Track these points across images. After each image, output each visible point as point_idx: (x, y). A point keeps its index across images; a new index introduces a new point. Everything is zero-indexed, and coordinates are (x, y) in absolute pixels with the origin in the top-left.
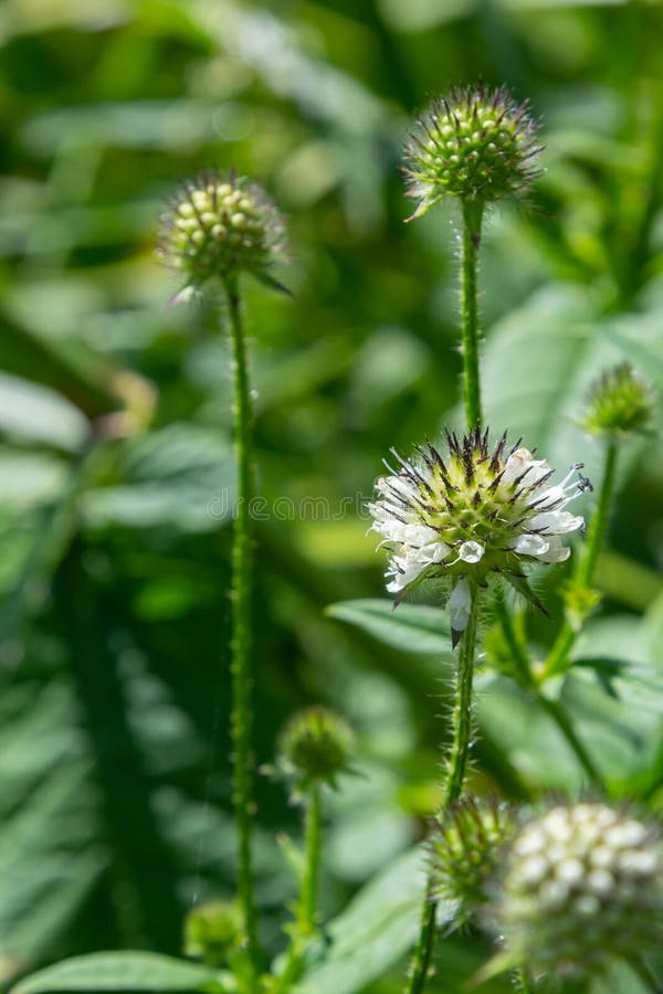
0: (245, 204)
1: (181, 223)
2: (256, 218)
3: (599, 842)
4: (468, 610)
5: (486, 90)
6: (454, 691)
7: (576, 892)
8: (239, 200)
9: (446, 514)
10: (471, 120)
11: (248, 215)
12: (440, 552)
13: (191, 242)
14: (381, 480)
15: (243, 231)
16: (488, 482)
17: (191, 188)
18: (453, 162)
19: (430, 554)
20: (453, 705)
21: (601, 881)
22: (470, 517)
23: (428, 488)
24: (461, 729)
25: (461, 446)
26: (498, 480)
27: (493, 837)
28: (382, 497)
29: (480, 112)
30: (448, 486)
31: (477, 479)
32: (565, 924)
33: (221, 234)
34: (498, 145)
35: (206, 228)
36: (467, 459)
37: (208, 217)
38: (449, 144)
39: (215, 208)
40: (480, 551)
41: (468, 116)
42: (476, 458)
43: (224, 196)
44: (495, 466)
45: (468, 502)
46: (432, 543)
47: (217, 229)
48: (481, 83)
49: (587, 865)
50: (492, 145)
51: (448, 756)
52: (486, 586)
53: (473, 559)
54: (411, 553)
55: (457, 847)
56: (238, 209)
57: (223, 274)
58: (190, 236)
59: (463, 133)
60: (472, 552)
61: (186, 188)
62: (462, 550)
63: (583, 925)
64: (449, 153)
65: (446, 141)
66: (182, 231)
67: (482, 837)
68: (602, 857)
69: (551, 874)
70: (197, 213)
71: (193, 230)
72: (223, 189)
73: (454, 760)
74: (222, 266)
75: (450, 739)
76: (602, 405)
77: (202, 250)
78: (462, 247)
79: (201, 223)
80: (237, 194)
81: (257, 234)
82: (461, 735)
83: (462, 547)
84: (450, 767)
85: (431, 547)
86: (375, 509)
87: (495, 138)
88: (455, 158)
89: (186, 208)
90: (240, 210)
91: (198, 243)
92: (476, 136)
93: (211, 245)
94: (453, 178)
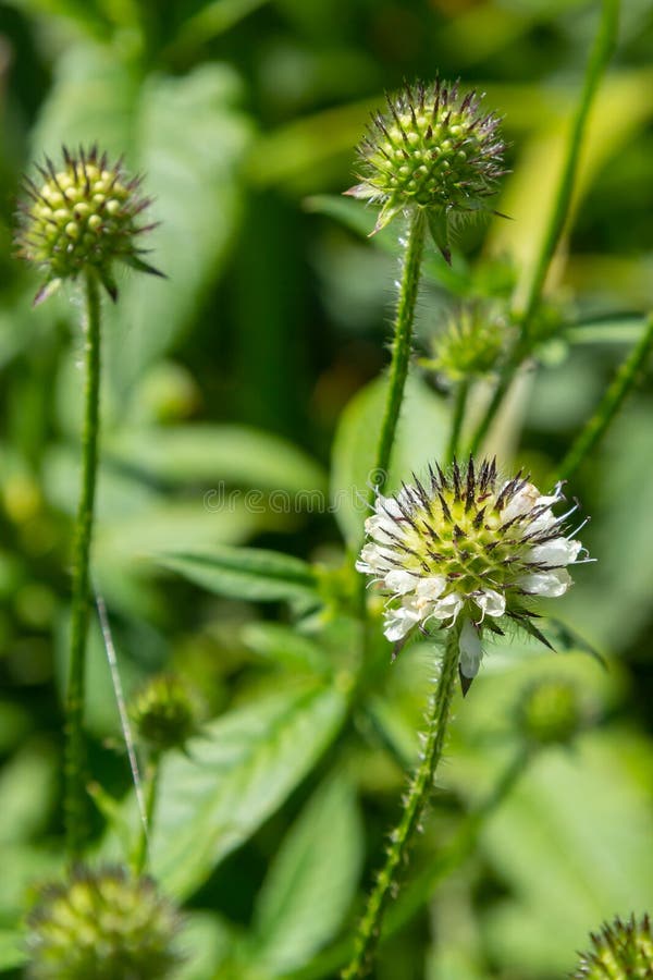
0: (118, 188)
8: (110, 185)
11: (122, 201)
13: (64, 234)
15: (119, 218)
35: (80, 218)
37: (81, 207)
46: (446, 594)
58: (63, 229)
66: (49, 222)
70: (68, 202)
71: (67, 221)
77: (77, 243)
90: (114, 197)
91: (75, 236)
92: (446, 144)
93: (87, 237)
94: (422, 188)
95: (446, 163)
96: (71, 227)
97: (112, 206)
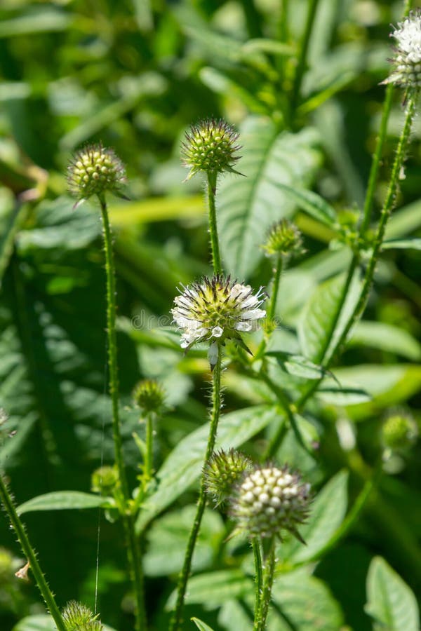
0: (106, 161)
1: (77, 171)
2: (112, 167)
3: (275, 485)
4: (217, 356)
5: (215, 122)
6: (212, 386)
7: (266, 505)
8: (104, 160)
9: (206, 314)
10: (209, 137)
11: (108, 167)
12: (204, 332)
13: (82, 180)
14: (176, 298)
15: (107, 174)
16: (224, 299)
17: (82, 154)
18: (202, 156)
19: (200, 333)
20: (212, 391)
21: (276, 500)
22: (216, 316)
23: (197, 303)
24: (216, 402)
25: (211, 284)
26: (228, 299)
27: (232, 467)
28: (177, 306)
29: (213, 133)
30: (206, 302)
31: (219, 298)
32: (262, 517)
33: (96, 177)
34: (222, 148)
35: (90, 174)
36: (214, 290)
37: (90, 169)
38: (200, 148)
39: (93, 163)
40: (221, 331)
41: (208, 135)
42: (218, 288)
43: (97, 159)
44: (226, 292)
45: (215, 309)
46: (200, 327)
47: (95, 174)
48: (213, 118)
49: (270, 494)
50: (219, 148)
51: (211, 413)
52: (224, 345)
53: (218, 336)
54: (191, 332)
55: (217, 472)
56: (103, 164)
57: (98, 194)
58: (82, 178)
59: (206, 143)
60: (218, 332)
61: (79, 155)
62: (213, 331)
63: (269, 517)
64: (200, 152)
65: (199, 147)
66: (78, 175)
67: (227, 468)
68: (276, 490)
69: (256, 498)
70: (85, 167)
71: (84, 175)
72: (96, 154)
73: (213, 414)
74: (98, 190)
75: (212, 406)
76: (275, 240)
77: (88, 184)
78: (208, 189)
79: (87, 172)
80: (103, 156)
81: (112, 175)
82: (216, 404)
83: (213, 330)
84: (212, 417)
85: (200, 330)
86: (174, 311)
87: (220, 145)
88: (203, 154)
89: (79, 164)
90: (105, 165)
91: (87, 181)
92: (212, 144)
93: (92, 181)
94: (203, 163)
95: (212, 152)
96: (86, 177)
97: (103, 169)
